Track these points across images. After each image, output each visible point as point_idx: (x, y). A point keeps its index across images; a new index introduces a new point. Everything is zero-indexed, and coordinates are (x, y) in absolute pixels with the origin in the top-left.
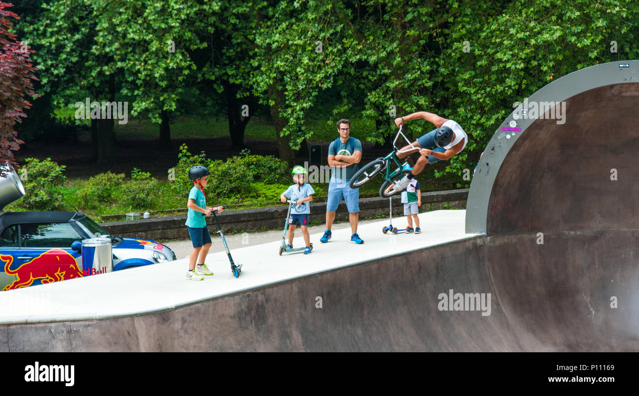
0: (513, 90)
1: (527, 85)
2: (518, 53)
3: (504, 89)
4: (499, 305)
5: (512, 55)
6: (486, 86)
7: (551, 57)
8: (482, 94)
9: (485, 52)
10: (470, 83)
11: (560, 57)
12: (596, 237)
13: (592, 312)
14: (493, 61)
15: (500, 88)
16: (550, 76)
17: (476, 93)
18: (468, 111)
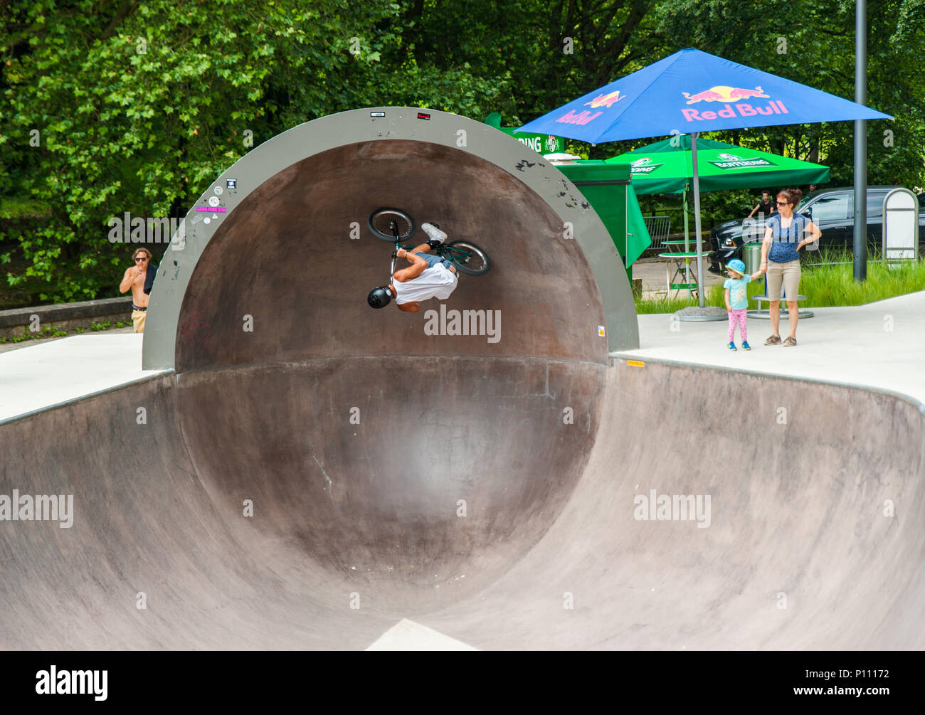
0: (135, 151)
1: (156, 143)
2: (144, 94)
3: (121, 150)
4: (197, 477)
5: (135, 97)
6: (91, 145)
7: (194, 100)
8: (86, 156)
9: (90, 92)
10: (64, 139)
11: (208, 101)
12: (330, 370)
13: (328, 482)
14: (101, 106)
15: (114, 148)
16: (193, 130)
17: (77, 154)
18: (62, 182)
